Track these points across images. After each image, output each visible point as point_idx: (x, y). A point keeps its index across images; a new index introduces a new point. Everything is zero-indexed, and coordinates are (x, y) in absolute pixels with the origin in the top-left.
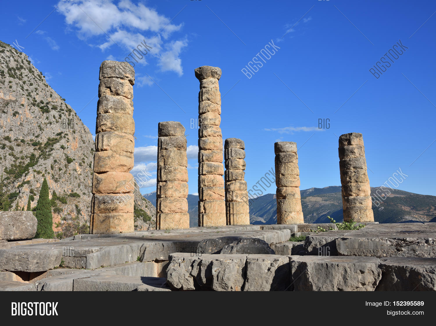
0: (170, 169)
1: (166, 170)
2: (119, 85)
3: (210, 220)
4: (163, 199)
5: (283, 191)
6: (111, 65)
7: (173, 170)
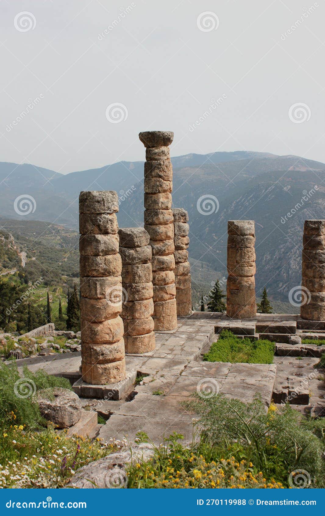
0: (137, 288)
1: (132, 289)
2: (109, 222)
3: (162, 324)
4: (131, 322)
5: (237, 281)
6: (99, 199)
7: (141, 289)
